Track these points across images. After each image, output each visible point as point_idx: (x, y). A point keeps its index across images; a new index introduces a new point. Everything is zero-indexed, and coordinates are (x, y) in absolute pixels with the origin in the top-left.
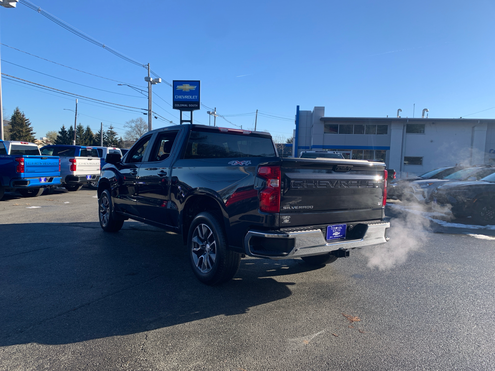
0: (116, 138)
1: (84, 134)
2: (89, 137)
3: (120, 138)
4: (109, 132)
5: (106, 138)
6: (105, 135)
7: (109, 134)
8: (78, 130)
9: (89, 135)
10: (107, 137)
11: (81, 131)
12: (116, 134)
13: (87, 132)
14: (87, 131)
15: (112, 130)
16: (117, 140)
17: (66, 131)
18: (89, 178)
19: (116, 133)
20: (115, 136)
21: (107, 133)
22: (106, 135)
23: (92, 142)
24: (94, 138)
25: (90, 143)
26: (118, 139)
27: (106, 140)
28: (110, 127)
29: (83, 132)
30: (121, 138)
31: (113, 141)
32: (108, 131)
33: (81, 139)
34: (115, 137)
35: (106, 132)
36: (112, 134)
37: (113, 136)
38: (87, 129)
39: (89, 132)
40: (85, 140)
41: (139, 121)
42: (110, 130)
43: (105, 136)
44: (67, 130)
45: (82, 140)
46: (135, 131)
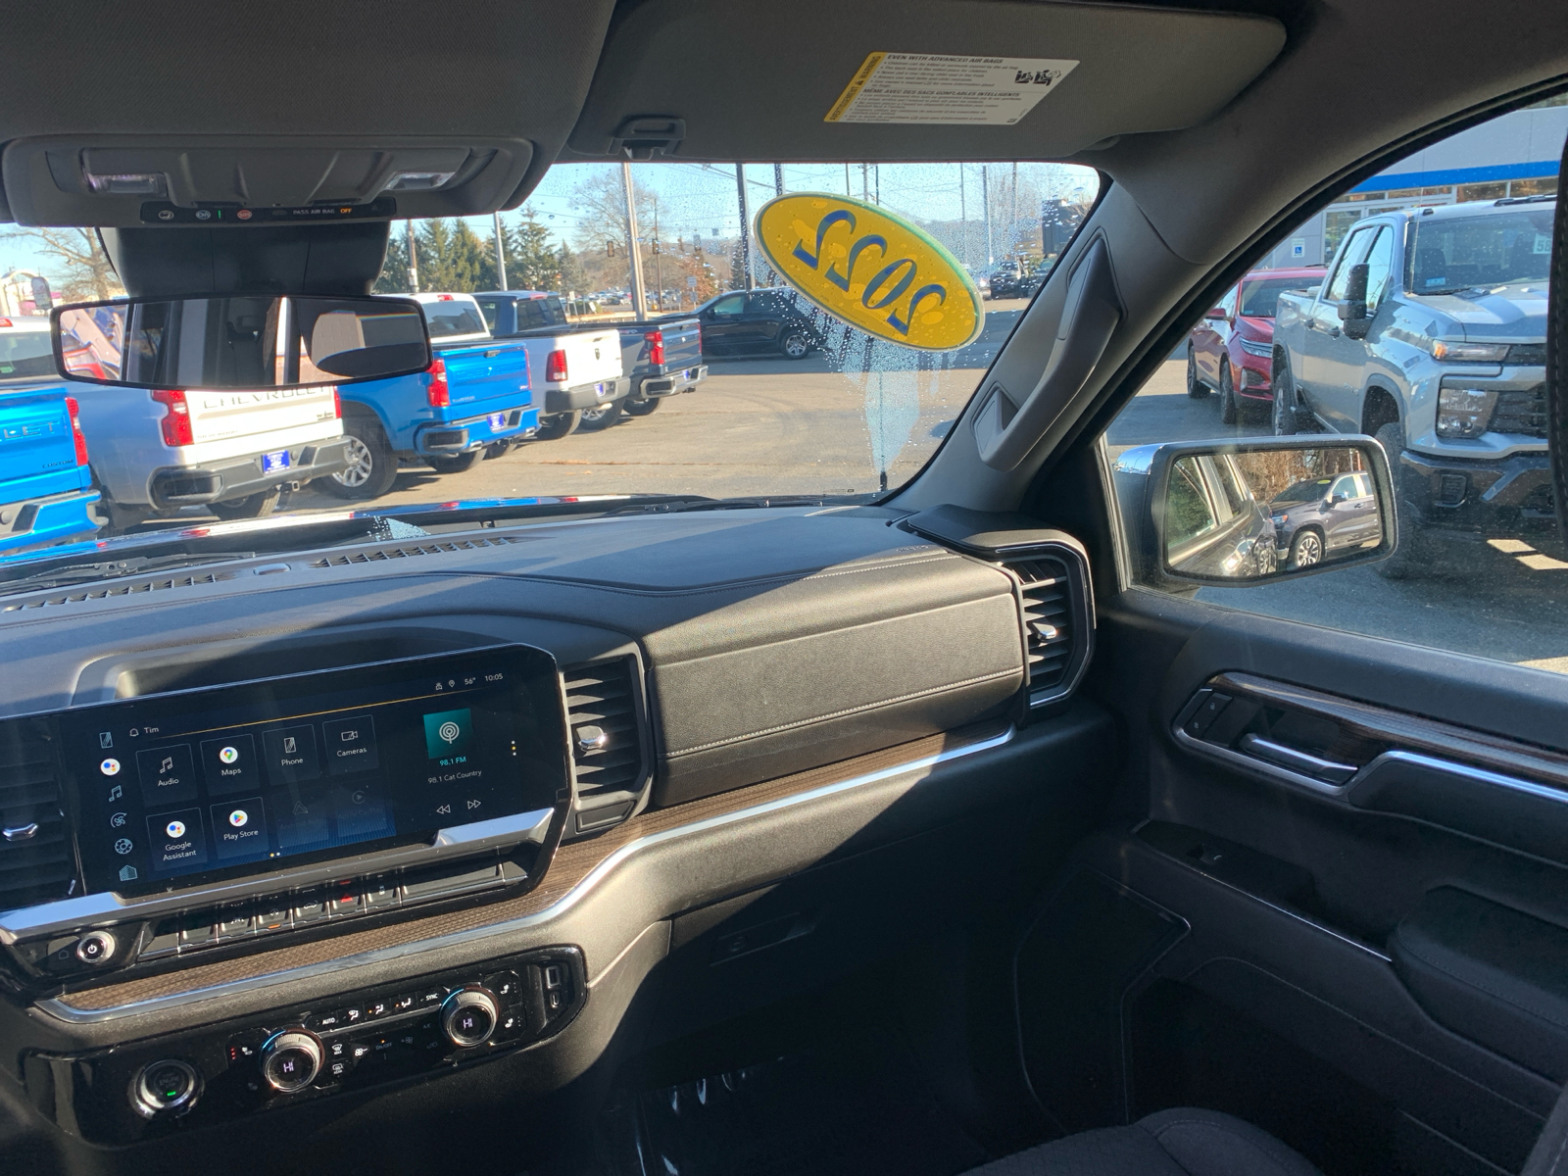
0: (548, 247)
1: (449, 245)
2: (465, 251)
3: (560, 246)
4: (526, 227)
5: (519, 249)
6: (514, 238)
7: (526, 234)
8: (428, 232)
9: (464, 245)
10: (522, 247)
11: (438, 235)
12: (547, 232)
13: (457, 238)
14: (458, 232)
15: (535, 220)
16: (553, 252)
17: (394, 241)
18: (277, 468)
19: (546, 230)
20: (543, 238)
21: (520, 232)
22: (516, 241)
23: (477, 266)
24: (483, 254)
25: (472, 272)
26: (554, 249)
27: (520, 257)
28: (526, 212)
29: (446, 238)
30: (565, 245)
31: (539, 258)
32: (523, 224)
33: (443, 261)
34: (547, 242)
35: (516, 230)
36: (535, 235)
37: (538, 240)
38: (458, 225)
39: (463, 236)
40: (455, 262)
41: (614, 179)
42: (527, 220)
43: (515, 245)
44: (398, 238)
45: (446, 264)
46: (605, 215)
